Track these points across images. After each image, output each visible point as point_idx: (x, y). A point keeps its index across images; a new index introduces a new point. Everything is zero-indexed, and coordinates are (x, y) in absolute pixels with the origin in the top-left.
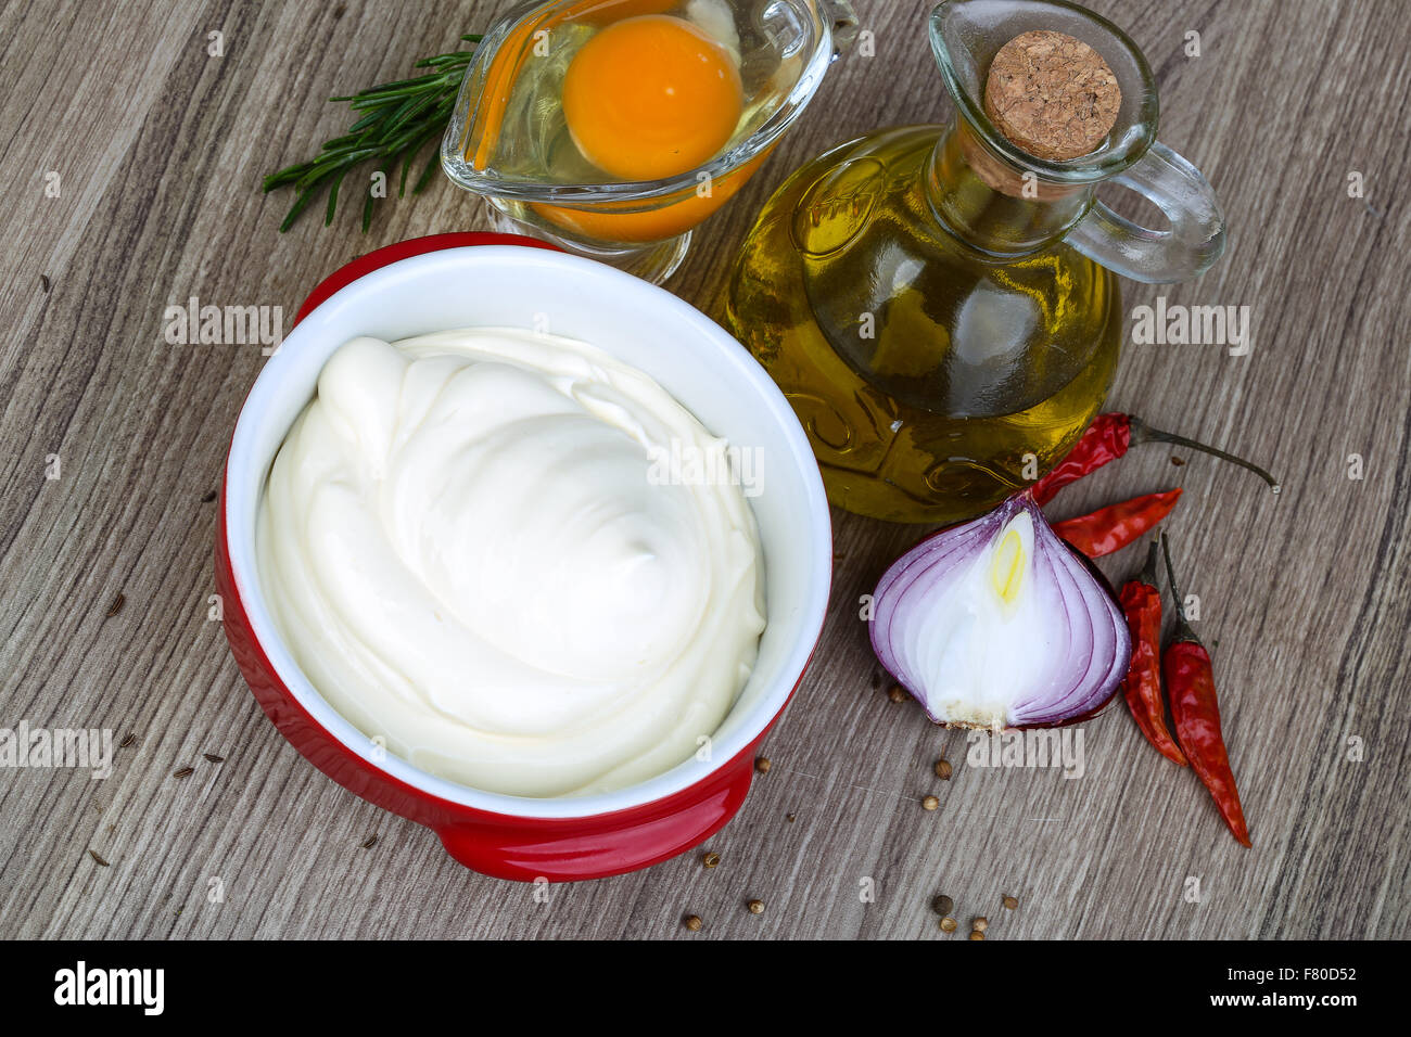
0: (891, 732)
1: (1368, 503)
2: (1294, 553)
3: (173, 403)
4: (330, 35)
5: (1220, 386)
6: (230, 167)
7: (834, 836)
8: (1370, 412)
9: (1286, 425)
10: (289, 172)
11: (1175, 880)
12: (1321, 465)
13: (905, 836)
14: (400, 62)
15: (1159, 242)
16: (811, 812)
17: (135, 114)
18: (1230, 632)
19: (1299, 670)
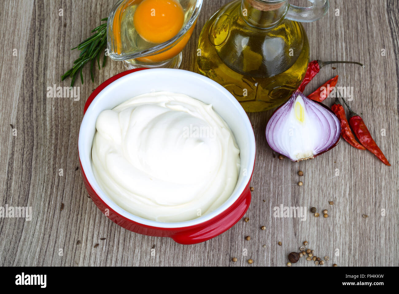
0: (283, 168)
1: (389, 62)
2: (374, 82)
3: (58, 146)
4: (65, 32)
5: (338, 44)
6: (51, 77)
7: (277, 202)
8: (381, 37)
9: (360, 48)
10: (68, 73)
11: (373, 182)
12: (373, 56)
13: (297, 195)
14: (86, 33)
15: (311, 10)
16: (269, 197)
17: (20, 72)
18: (365, 109)
19: (387, 113)
